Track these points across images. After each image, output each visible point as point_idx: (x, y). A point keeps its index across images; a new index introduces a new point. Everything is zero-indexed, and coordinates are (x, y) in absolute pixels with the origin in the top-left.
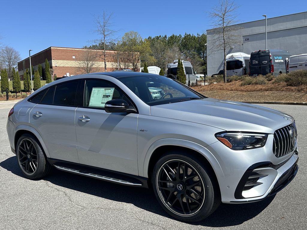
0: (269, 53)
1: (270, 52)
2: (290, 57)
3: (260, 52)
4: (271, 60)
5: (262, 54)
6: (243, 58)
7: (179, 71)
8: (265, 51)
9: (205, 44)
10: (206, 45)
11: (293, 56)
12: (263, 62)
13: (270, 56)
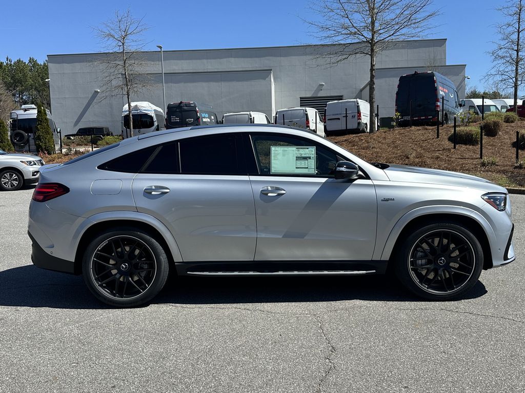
0: (195, 107)
1: (197, 105)
2: (225, 116)
3: (182, 105)
4: (199, 118)
5: (185, 108)
6: (153, 112)
7: (41, 124)
8: (190, 104)
9: (47, 80)
10: (49, 81)
11: (228, 114)
12: (187, 120)
13: (196, 112)
